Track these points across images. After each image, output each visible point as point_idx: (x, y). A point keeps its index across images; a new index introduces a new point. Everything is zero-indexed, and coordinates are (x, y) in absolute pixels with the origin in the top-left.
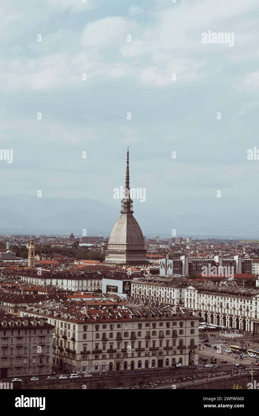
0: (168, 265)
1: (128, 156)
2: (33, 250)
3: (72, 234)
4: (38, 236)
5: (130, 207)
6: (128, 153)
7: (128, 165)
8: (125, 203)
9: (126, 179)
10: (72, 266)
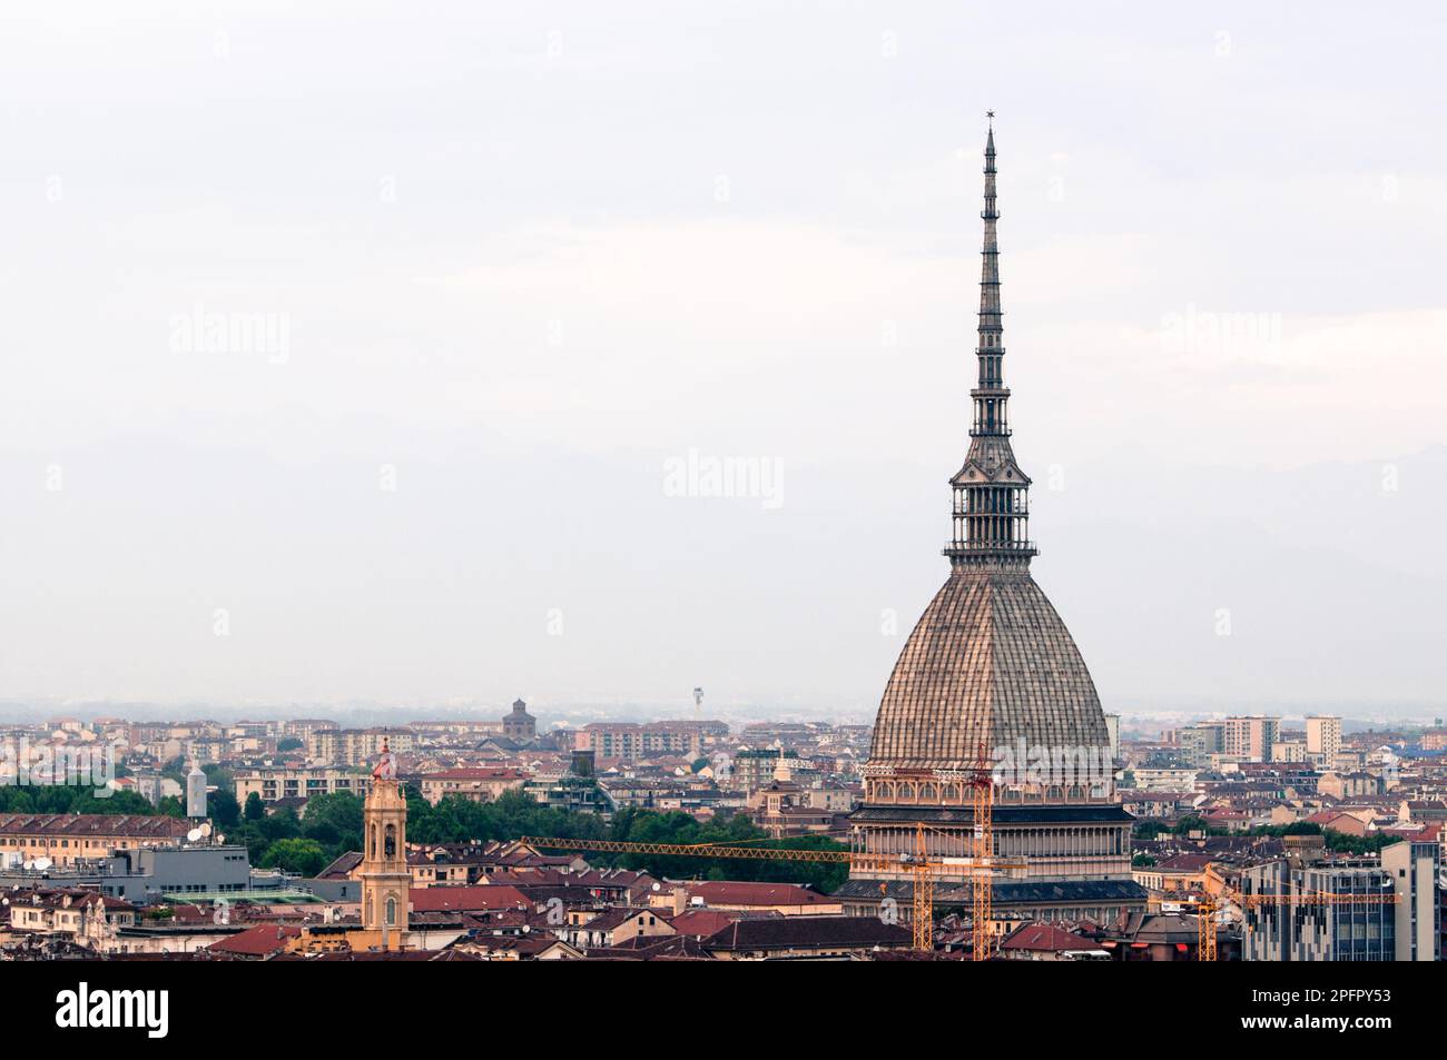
0: (1299, 910)
1: (990, 171)
2: (395, 822)
3: (520, 706)
4: (281, 725)
5: (1010, 520)
6: (990, 154)
7: (990, 235)
8: (974, 491)
9: (981, 330)
10: (641, 921)
